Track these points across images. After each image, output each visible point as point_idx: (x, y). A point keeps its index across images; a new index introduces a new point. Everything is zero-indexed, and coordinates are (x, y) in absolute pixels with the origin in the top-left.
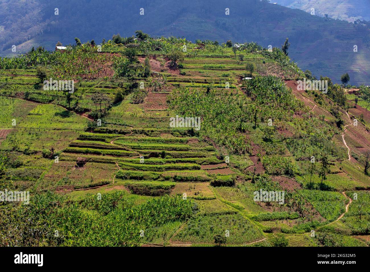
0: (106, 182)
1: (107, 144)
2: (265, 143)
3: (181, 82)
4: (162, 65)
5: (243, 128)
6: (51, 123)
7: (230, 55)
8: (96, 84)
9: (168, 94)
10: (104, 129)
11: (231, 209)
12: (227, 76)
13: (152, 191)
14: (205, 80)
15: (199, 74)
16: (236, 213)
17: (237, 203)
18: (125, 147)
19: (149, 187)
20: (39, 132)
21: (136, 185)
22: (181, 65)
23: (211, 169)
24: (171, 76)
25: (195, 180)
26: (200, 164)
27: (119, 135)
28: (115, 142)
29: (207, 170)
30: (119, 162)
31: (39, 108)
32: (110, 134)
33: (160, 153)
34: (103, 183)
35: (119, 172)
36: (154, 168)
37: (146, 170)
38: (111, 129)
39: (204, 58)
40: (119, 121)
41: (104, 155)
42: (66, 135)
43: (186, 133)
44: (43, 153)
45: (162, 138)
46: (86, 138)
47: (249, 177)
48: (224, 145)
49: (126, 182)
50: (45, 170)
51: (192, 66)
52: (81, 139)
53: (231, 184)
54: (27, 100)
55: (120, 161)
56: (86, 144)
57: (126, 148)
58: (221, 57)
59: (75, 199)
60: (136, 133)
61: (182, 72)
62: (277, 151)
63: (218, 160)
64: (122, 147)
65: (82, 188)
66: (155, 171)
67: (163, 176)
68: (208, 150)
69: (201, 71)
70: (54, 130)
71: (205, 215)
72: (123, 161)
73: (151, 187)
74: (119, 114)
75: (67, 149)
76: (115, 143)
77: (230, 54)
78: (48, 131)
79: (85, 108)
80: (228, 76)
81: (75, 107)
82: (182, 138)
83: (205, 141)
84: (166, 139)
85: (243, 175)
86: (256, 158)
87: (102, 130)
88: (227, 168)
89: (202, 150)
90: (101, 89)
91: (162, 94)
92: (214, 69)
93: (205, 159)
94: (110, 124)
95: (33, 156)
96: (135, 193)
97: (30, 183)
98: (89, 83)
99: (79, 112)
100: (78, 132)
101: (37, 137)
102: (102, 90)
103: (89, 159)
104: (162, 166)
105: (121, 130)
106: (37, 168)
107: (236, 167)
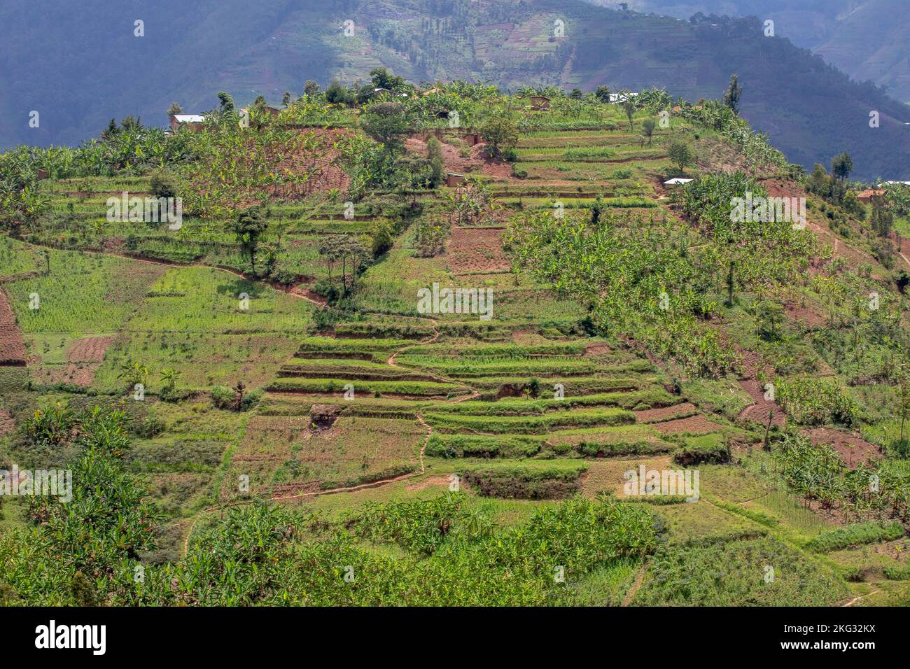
0: (404, 469)
1: (379, 367)
2: (766, 344)
3: (522, 195)
4: (463, 155)
5: (704, 310)
6: (215, 317)
7: (618, 124)
8: (309, 210)
9: (502, 228)
10: (361, 328)
11: (748, 526)
12: (625, 177)
13: (532, 486)
14: (579, 189)
15: (558, 173)
16: (764, 535)
17: (758, 509)
18: (429, 374)
19: (521, 476)
20: (190, 342)
21: (487, 472)
22: (512, 154)
23: (662, 421)
24: (493, 181)
25: (632, 452)
26: (630, 408)
27: (406, 341)
28: (400, 360)
29: (654, 423)
30: (424, 413)
31: (172, 279)
32: (381, 340)
33: (525, 386)
34: (396, 470)
35: (432, 441)
36: (522, 425)
37: (502, 432)
38: (381, 326)
39: (559, 133)
40: (397, 306)
41: (377, 396)
42: (263, 346)
43: (575, 329)
44: (213, 396)
45: (521, 346)
46: (320, 354)
47: (755, 435)
48: (673, 354)
49: (457, 465)
50: (228, 441)
51: (537, 154)
52: (306, 356)
53: (722, 457)
54: (136, 256)
55: (427, 410)
56: (322, 368)
57: (433, 375)
58: (597, 129)
59: (335, 518)
60: (450, 334)
61: (517, 172)
62: (799, 364)
63: (670, 395)
64: (423, 374)
65: (341, 486)
66: (525, 432)
67: (548, 446)
68: (637, 371)
69: (563, 165)
70: (227, 333)
71: (689, 544)
72: (435, 409)
73: (526, 475)
74: (392, 285)
75: (275, 384)
76: (400, 364)
77: (616, 120)
78: (209, 336)
79: (298, 272)
80: (628, 177)
81: (269, 272)
82: (568, 344)
83: (627, 347)
84: (531, 347)
85: (741, 433)
86: (755, 385)
87: (356, 329)
88: (696, 415)
89: (624, 371)
90: (328, 222)
91: (487, 229)
92: (591, 159)
93: (639, 394)
94: (373, 312)
95: (188, 406)
96: (486, 494)
97: (199, 477)
98: (290, 207)
99: (282, 285)
100: (291, 337)
101: (187, 354)
102: (330, 226)
103: (343, 409)
104: (540, 419)
105: (408, 329)
106: (208, 437)
107: (719, 412)
